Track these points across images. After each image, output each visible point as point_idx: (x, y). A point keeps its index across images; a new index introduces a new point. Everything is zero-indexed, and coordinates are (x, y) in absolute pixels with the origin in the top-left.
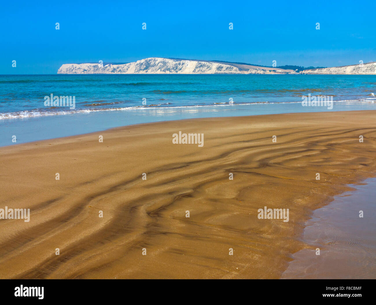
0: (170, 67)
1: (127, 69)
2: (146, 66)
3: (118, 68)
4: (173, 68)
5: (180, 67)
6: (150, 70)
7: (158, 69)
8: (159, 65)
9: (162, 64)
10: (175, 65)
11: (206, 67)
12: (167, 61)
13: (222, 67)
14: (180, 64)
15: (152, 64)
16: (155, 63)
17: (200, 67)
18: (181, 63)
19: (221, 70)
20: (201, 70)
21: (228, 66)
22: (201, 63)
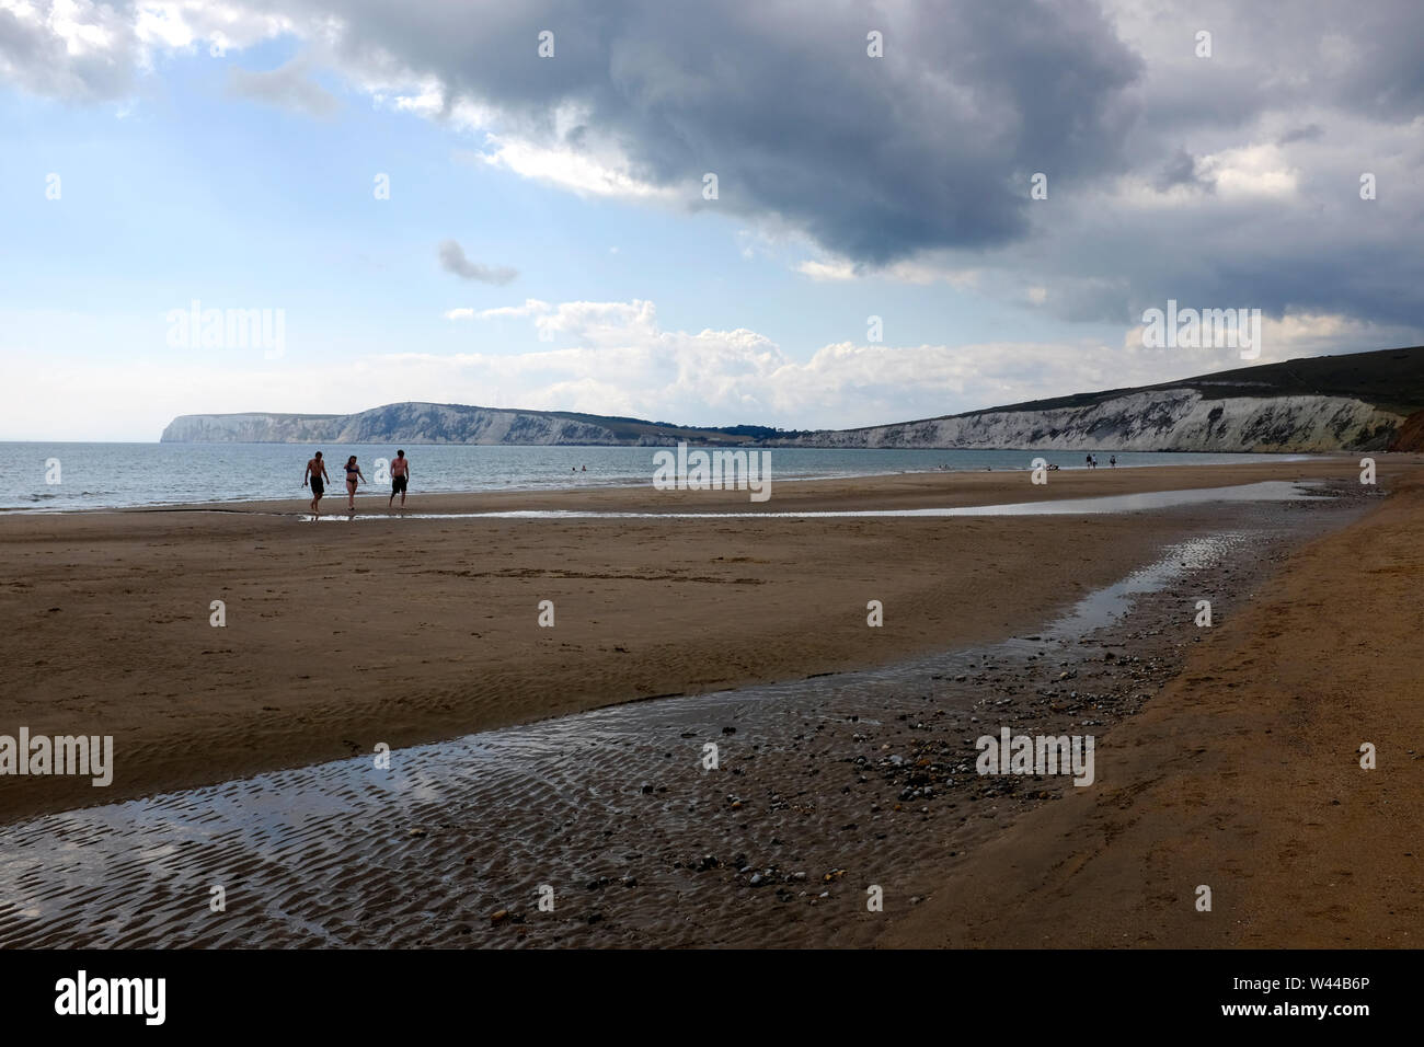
0: (448, 427)
1: (339, 432)
2: (388, 424)
3: (315, 428)
4: (456, 431)
5: (473, 426)
6: (398, 434)
7: (418, 433)
8: (420, 421)
9: (428, 420)
10: (458, 422)
11: (536, 429)
12: (441, 412)
13: (576, 429)
14: (472, 420)
15: (402, 418)
16: (410, 416)
17: (521, 427)
18: (476, 417)
19: (571, 437)
20: (525, 437)
21: (591, 426)
22: (523, 418)
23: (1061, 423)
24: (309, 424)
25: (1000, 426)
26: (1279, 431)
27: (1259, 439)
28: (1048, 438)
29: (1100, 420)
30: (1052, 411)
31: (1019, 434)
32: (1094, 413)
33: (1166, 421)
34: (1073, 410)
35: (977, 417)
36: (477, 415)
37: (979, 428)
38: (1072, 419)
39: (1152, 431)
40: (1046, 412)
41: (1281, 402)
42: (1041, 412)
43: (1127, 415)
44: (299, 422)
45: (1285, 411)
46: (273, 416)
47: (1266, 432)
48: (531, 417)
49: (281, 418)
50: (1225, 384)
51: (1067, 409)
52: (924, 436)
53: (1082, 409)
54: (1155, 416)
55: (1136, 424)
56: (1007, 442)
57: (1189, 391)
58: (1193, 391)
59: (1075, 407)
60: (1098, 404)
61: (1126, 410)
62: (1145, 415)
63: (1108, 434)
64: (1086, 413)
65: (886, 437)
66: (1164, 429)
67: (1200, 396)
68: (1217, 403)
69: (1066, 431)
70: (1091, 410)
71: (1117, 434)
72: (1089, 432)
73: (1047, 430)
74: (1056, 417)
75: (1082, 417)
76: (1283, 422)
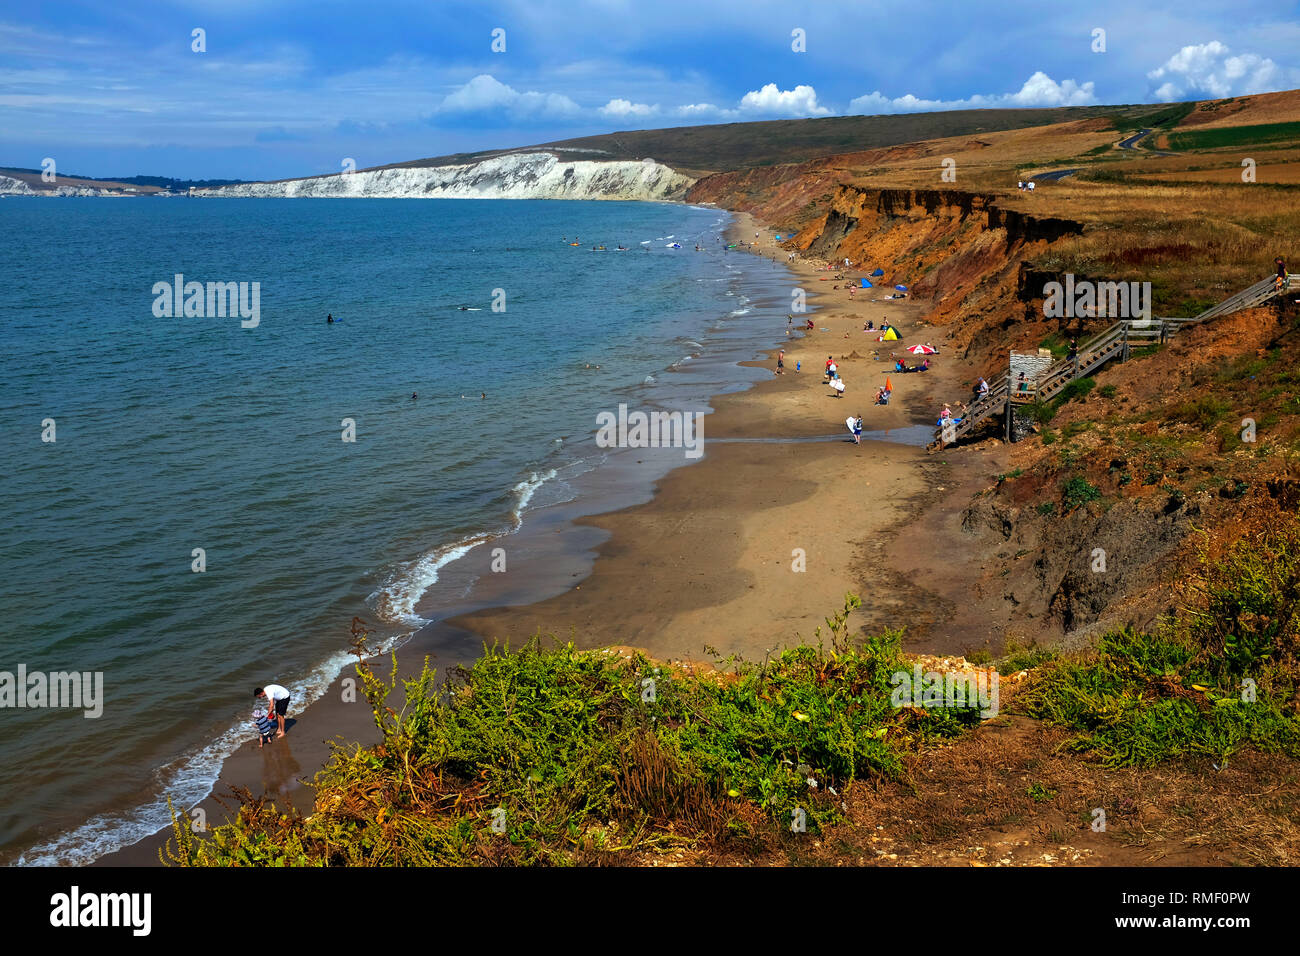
23: (448, 178)
25: (399, 180)
26: (614, 185)
27: (600, 191)
28: (440, 189)
29: (480, 175)
30: (441, 168)
31: (416, 186)
32: (475, 170)
33: (532, 177)
34: (458, 167)
35: (380, 172)
37: (382, 181)
38: (458, 174)
39: (521, 184)
40: (437, 169)
41: (614, 166)
42: (433, 169)
43: (502, 172)
45: (617, 172)
47: (605, 186)
50: (573, 150)
51: (452, 167)
52: (336, 187)
53: (465, 166)
54: (524, 173)
55: (510, 179)
56: (406, 192)
57: (547, 155)
58: (550, 155)
59: (459, 164)
60: (478, 162)
61: (500, 168)
62: (516, 172)
63: (489, 186)
64: (468, 170)
65: (302, 188)
66: (531, 183)
67: (557, 159)
68: (570, 165)
69: (455, 183)
70: (472, 167)
71: (495, 186)
72: (472, 185)
73: (438, 183)
74: (445, 172)
75: (466, 172)
76: (616, 179)
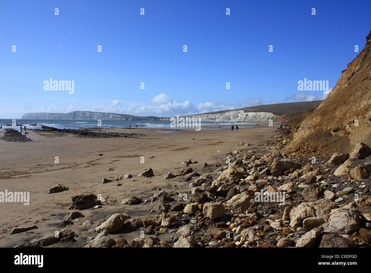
0: (87, 116)
1: (63, 117)
4: (89, 117)
5: (93, 116)
6: (76, 117)
7: (81, 117)
8: (81, 115)
9: (83, 115)
10: (90, 115)
16: (79, 114)
17: (104, 116)
21: (119, 116)
22: (104, 114)
24: (56, 115)
30: (216, 114)
33: (237, 117)
35: (201, 115)
36: (94, 114)
38: (219, 116)
42: (214, 114)
43: (230, 115)
44: (54, 115)
45: (259, 115)
46: (48, 113)
48: (106, 114)
49: (50, 114)
50: (248, 109)
55: (232, 117)
57: (241, 111)
59: (220, 113)
60: (224, 113)
62: (234, 115)
63: (226, 119)
64: (222, 115)
67: (244, 112)
68: (247, 113)
72: (222, 118)
73: (214, 118)
